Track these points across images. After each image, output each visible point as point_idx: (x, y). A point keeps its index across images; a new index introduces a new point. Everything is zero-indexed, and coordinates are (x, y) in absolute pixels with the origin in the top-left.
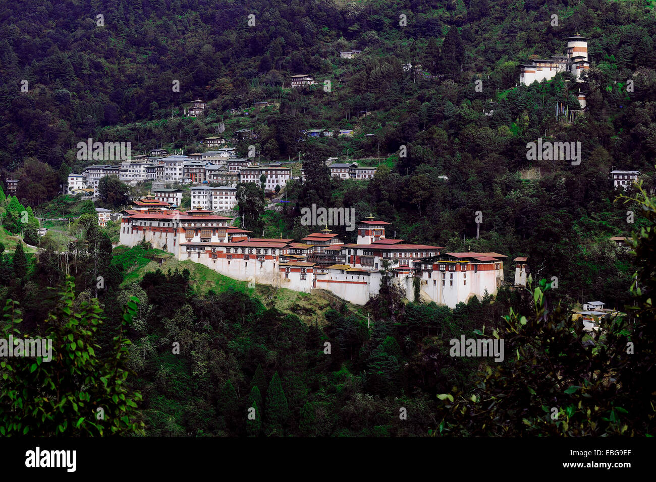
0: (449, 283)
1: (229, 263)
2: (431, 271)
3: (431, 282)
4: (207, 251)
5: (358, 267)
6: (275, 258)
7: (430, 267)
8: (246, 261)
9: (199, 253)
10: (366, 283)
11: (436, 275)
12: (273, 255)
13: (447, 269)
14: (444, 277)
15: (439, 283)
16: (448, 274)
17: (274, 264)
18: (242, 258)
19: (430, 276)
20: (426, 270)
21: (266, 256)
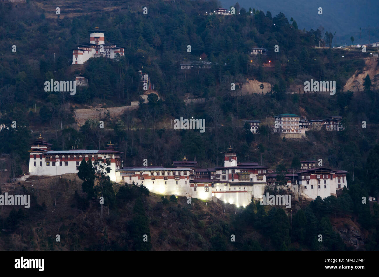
0: (324, 186)
1: (153, 183)
2: (309, 180)
3: (309, 187)
4: (137, 175)
5: (236, 181)
6: (186, 177)
7: (308, 177)
8: (166, 181)
9: (130, 177)
10: (247, 192)
11: (313, 182)
12: (185, 176)
13: (322, 178)
14: (319, 183)
15: (315, 187)
16: (322, 181)
17: (186, 181)
18: (162, 178)
19: (308, 183)
20: (305, 179)
21: (180, 177)
